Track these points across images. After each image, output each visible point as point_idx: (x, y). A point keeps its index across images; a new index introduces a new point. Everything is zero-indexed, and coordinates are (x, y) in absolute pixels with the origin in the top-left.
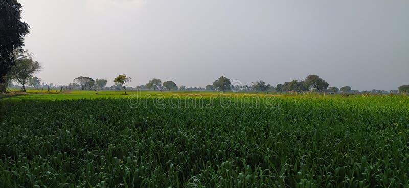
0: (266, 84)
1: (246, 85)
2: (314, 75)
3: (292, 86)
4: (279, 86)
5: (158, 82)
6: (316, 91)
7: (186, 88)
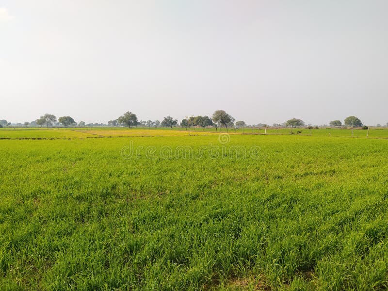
3: (197, 122)
4: (184, 121)
5: (52, 118)
6: (221, 126)
7: (86, 124)
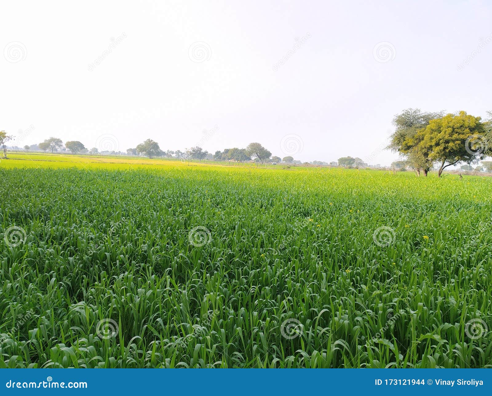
0: (203, 151)
1: (179, 151)
2: (256, 143)
3: (232, 155)
4: (218, 153)
6: (257, 161)
